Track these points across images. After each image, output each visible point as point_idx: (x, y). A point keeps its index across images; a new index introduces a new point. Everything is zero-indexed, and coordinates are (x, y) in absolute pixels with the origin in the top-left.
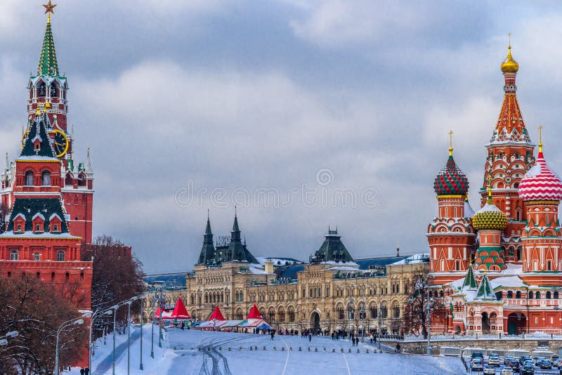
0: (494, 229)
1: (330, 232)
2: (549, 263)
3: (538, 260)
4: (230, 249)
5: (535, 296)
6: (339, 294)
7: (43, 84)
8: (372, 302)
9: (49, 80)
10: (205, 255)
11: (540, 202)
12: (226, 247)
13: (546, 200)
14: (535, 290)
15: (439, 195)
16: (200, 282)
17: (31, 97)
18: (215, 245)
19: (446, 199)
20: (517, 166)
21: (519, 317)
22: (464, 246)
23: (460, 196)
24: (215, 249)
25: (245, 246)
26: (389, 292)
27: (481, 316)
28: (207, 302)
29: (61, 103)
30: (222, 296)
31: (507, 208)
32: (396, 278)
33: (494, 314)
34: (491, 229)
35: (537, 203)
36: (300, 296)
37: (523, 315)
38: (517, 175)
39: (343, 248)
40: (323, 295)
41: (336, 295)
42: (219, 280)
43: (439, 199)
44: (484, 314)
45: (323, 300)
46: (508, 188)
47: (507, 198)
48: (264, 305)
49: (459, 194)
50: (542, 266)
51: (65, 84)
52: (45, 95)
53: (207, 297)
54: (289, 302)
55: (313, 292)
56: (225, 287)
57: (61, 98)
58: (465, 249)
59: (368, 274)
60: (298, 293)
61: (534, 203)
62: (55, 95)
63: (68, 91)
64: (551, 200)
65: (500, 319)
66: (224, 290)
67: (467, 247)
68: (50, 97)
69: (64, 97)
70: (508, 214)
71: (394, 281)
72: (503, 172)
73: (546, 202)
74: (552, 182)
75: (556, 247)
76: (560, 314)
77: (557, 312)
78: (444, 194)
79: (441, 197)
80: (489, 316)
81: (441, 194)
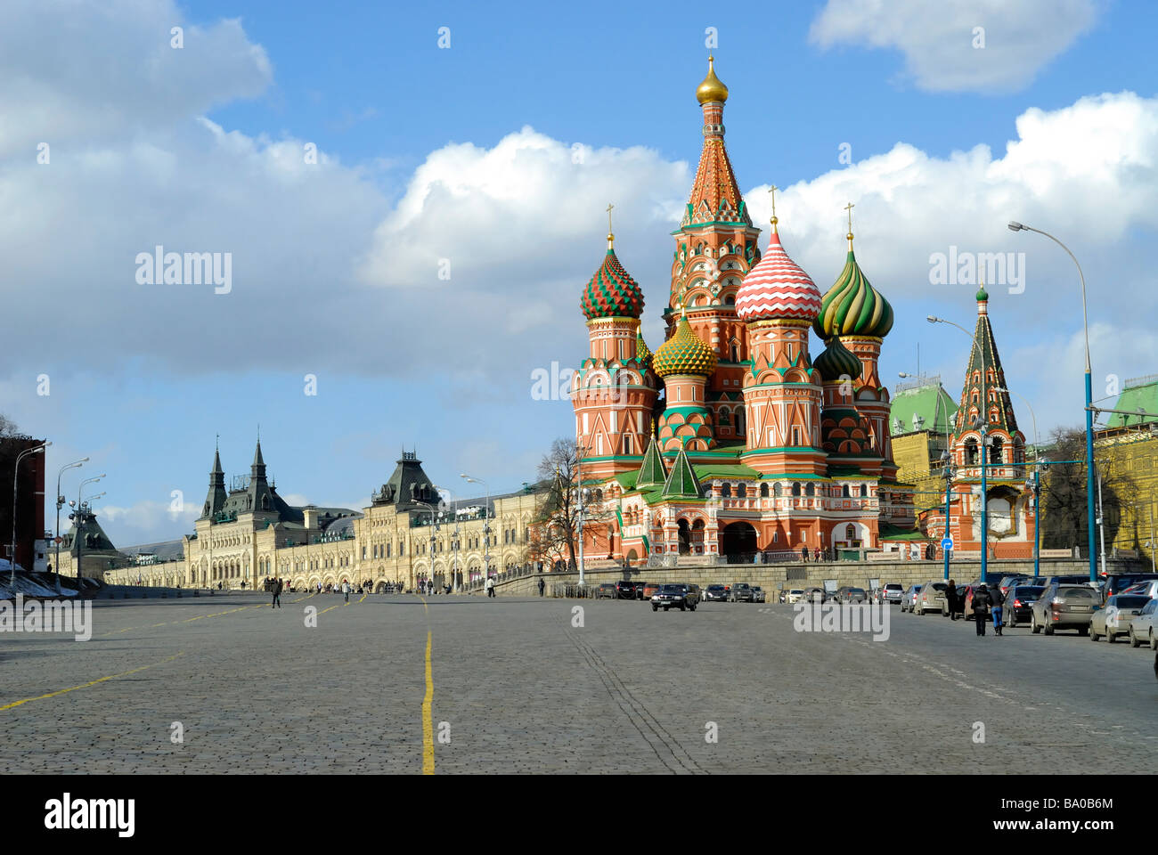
0: (693, 373)
1: (404, 454)
2: (796, 431)
3: (775, 426)
4: (249, 492)
5: (771, 492)
6: (420, 550)
8: (473, 559)
10: (212, 505)
11: (776, 322)
12: (244, 491)
13: (788, 317)
14: (770, 480)
15: (589, 317)
16: (204, 546)
18: (227, 489)
19: (603, 324)
20: (730, 265)
21: (742, 530)
22: (638, 408)
23: (629, 319)
24: (228, 495)
25: (273, 489)
26: (499, 541)
27: (677, 526)
28: (215, 578)
30: (238, 566)
31: (716, 340)
32: (511, 519)
33: (699, 523)
34: (687, 373)
35: (770, 323)
36: (358, 558)
37: (748, 526)
38: (731, 282)
39: (425, 479)
40: (394, 554)
41: (414, 552)
42: (234, 542)
43: (591, 327)
44: (682, 522)
45: (395, 561)
46: (716, 303)
47: (716, 321)
48: (302, 577)
49: (628, 316)
50: (784, 437)
53: (215, 569)
54: (341, 569)
55: (379, 549)
56: (242, 551)
58: (640, 413)
59: (465, 516)
60: (354, 555)
61: (765, 322)
64: (797, 318)
65: (711, 531)
66: (240, 558)
67: (643, 410)
70: (716, 349)
71: (507, 523)
72: (705, 275)
73: (788, 322)
75: (807, 404)
76: (817, 524)
77: (813, 521)
78: (600, 316)
79: (595, 321)
80: (690, 526)
81: (595, 317)
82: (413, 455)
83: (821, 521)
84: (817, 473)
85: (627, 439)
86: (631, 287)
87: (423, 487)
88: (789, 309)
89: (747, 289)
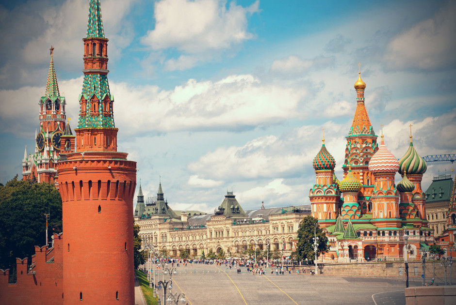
0: (353, 191)
1: (228, 193)
2: (390, 212)
3: (383, 211)
4: (156, 205)
5: (381, 234)
6: (236, 235)
7: (50, 101)
9: (53, 100)
10: (139, 210)
11: (383, 174)
12: (153, 204)
13: (387, 172)
14: (381, 230)
15: (316, 170)
17: (42, 110)
18: (145, 203)
19: (321, 172)
20: (367, 150)
21: (371, 248)
22: (334, 203)
23: (330, 170)
25: (166, 203)
26: (271, 232)
27: (348, 248)
29: (62, 114)
30: (152, 238)
31: (361, 178)
32: (276, 223)
33: (356, 246)
34: (351, 191)
35: (381, 174)
37: (373, 246)
38: (367, 156)
39: (237, 203)
40: (225, 236)
41: (233, 235)
42: (150, 227)
43: (317, 173)
44: (350, 247)
45: (225, 239)
46: (361, 164)
47: (361, 171)
50: (386, 215)
51: (64, 101)
52: (51, 109)
55: (218, 233)
56: (154, 231)
57: (61, 110)
58: (334, 205)
61: (379, 174)
62: (58, 108)
63: (66, 105)
64: (390, 172)
65: (360, 250)
66: (153, 234)
67: (336, 203)
68: (54, 110)
69: (64, 110)
70: (362, 181)
71: (274, 225)
72: (358, 154)
73: (387, 174)
74: (391, 161)
75: (394, 202)
76: (398, 246)
77: (396, 245)
78: (320, 169)
79: (318, 171)
80: (353, 248)
81: (318, 169)
82: (232, 193)
83: (399, 244)
84: (397, 227)
85: (330, 214)
86: (331, 158)
87: (236, 207)
88: (387, 169)
89: (373, 162)
